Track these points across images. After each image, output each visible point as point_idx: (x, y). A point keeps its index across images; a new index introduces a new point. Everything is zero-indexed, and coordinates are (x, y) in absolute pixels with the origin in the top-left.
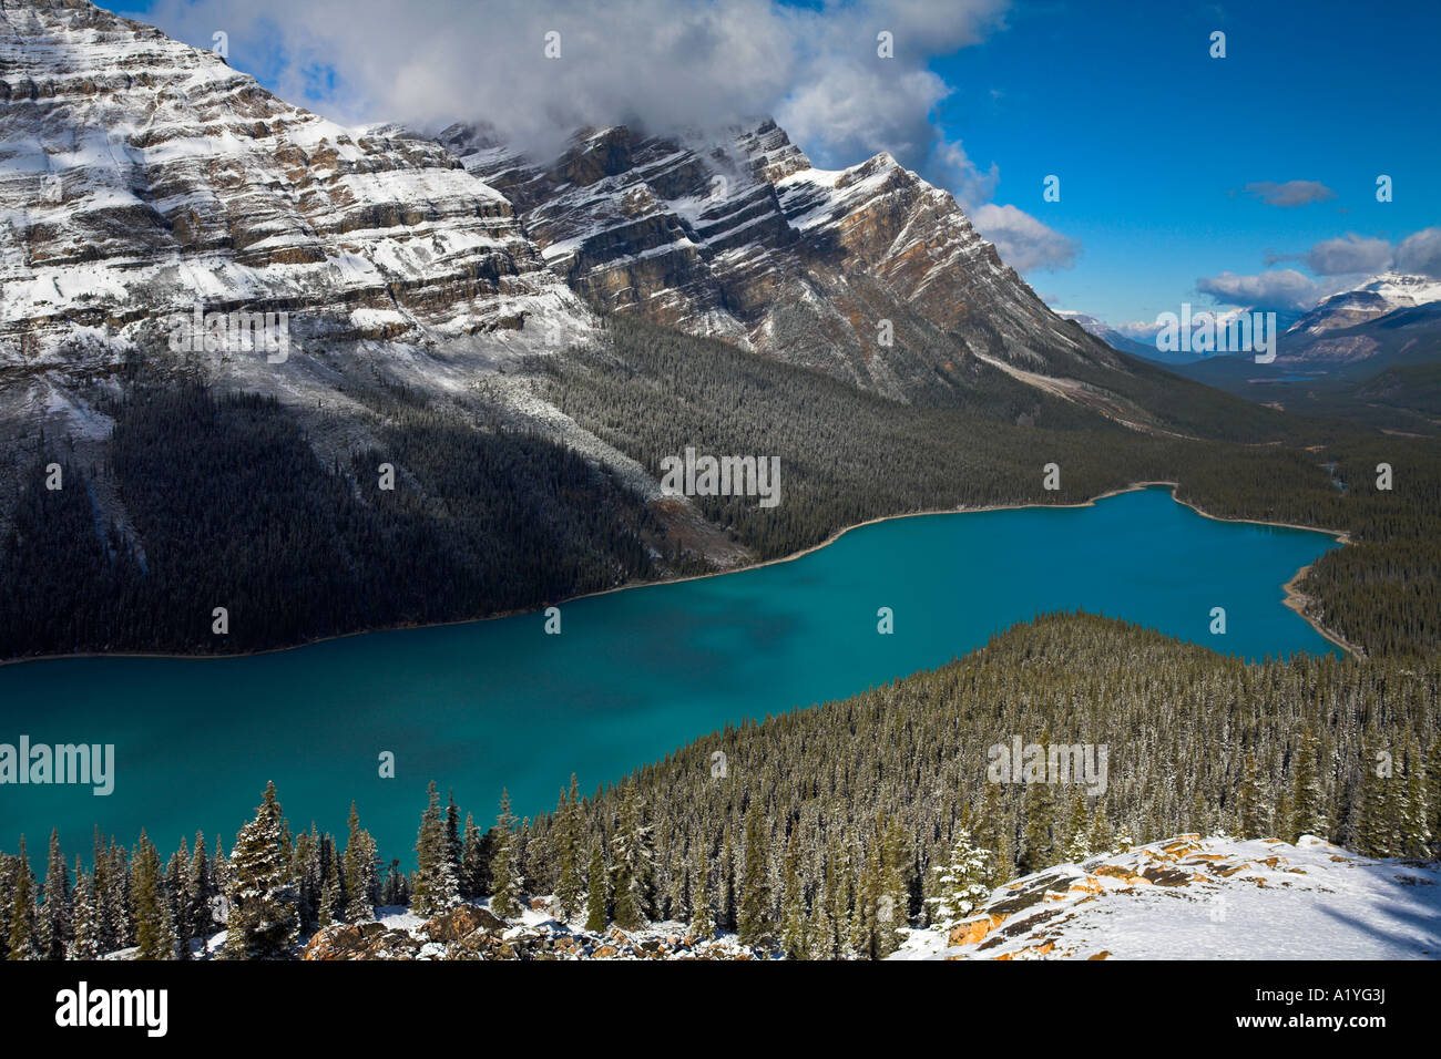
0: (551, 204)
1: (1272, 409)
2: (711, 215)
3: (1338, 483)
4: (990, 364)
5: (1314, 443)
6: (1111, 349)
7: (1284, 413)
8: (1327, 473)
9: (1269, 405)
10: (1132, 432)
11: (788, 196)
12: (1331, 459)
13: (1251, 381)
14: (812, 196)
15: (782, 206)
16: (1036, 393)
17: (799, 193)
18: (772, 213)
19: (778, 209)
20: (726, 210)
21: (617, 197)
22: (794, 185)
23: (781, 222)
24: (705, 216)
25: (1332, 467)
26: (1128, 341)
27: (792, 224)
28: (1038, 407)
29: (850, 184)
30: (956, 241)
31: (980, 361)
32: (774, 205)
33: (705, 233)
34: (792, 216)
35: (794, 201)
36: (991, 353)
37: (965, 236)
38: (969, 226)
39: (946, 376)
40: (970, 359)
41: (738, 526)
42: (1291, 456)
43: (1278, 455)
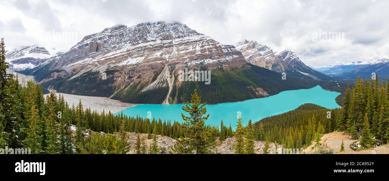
0: (246, 52)
2: (265, 53)
3: (338, 85)
4: (298, 72)
5: (336, 81)
7: (333, 77)
9: (331, 77)
10: (314, 79)
13: (329, 74)
16: (304, 75)
18: (272, 53)
20: (267, 53)
21: (254, 51)
23: (273, 54)
24: (264, 53)
25: (338, 84)
26: (315, 69)
27: (274, 54)
28: (304, 77)
33: (264, 55)
36: (298, 70)
38: (296, 55)
39: (293, 73)
40: (296, 71)
41: (268, 92)
42: (333, 82)
43: (332, 82)
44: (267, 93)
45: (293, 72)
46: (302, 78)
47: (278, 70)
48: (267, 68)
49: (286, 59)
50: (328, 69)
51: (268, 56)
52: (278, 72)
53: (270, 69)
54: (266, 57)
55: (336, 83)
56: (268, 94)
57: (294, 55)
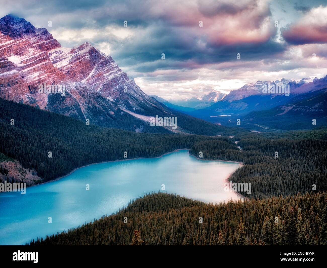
1: (218, 125)
3: (239, 147)
4: (126, 112)
5: (231, 135)
6: (166, 107)
7: (221, 126)
8: (235, 144)
9: (217, 124)
11: (53, 56)
12: (236, 140)
13: (211, 117)
14: (61, 56)
15: (51, 59)
16: (142, 122)
17: (57, 55)
18: (47, 61)
19: (49, 60)
22: (55, 52)
23: (50, 65)
24: (23, 62)
25: (236, 143)
26: (172, 104)
27: (54, 65)
28: (143, 126)
29: (75, 52)
30: (113, 72)
31: (122, 111)
32: (48, 58)
33: (23, 68)
34: (54, 63)
35: (55, 58)
36: (127, 109)
37: (116, 70)
38: (117, 67)
39: (111, 116)
40: (119, 110)
41: (36, 169)
42: (224, 139)
43: (220, 139)
44: (33, 174)
45: (112, 113)
46: (138, 131)
47: (68, 109)
48: (32, 105)
49: (90, 79)
50: (210, 105)
51: (34, 70)
52: (67, 114)
53: (42, 108)
54: (29, 72)
55: (230, 142)
56: (37, 178)
57: (113, 69)
